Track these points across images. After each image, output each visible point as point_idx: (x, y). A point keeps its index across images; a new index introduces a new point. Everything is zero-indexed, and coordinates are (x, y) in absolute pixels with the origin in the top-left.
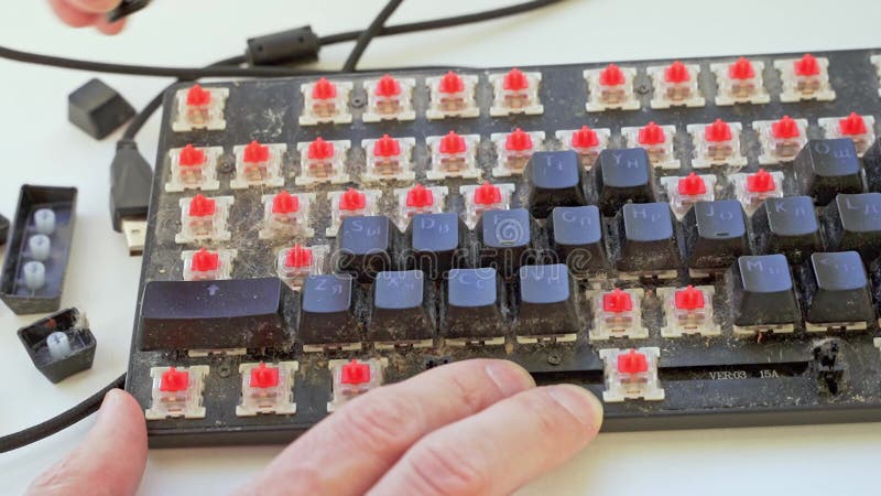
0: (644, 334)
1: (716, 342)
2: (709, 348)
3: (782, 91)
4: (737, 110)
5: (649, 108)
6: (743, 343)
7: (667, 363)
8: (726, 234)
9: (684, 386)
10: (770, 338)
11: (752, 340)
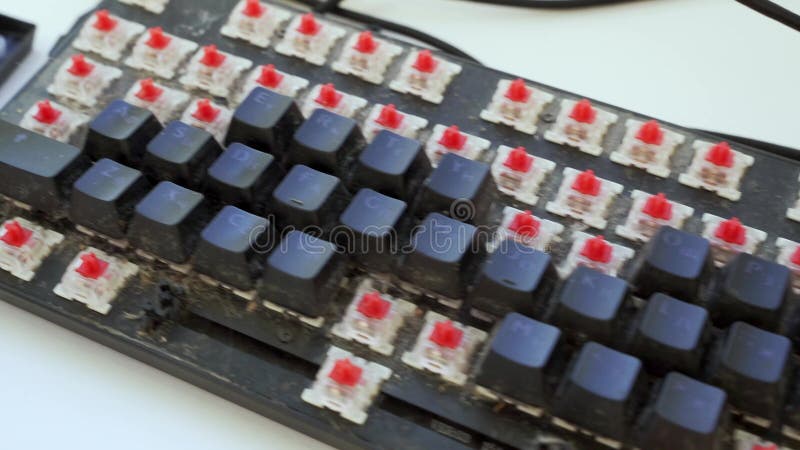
0: (388, 350)
1: (452, 390)
2: (442, 394)
3: (684, 172)
4: (629, 172)
5: (542, 137)
6: (480, 405)
7: (391, 390)
8: (513, 283)
9: (390, 419)
10: (510, 412)
11: (489, 404)
